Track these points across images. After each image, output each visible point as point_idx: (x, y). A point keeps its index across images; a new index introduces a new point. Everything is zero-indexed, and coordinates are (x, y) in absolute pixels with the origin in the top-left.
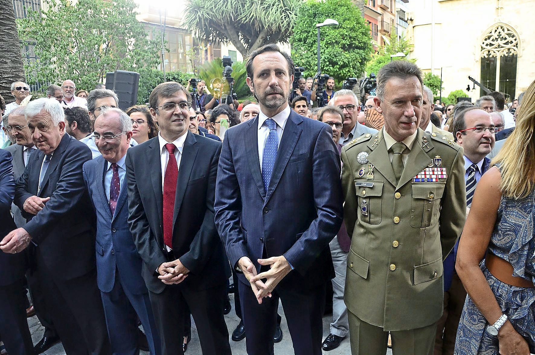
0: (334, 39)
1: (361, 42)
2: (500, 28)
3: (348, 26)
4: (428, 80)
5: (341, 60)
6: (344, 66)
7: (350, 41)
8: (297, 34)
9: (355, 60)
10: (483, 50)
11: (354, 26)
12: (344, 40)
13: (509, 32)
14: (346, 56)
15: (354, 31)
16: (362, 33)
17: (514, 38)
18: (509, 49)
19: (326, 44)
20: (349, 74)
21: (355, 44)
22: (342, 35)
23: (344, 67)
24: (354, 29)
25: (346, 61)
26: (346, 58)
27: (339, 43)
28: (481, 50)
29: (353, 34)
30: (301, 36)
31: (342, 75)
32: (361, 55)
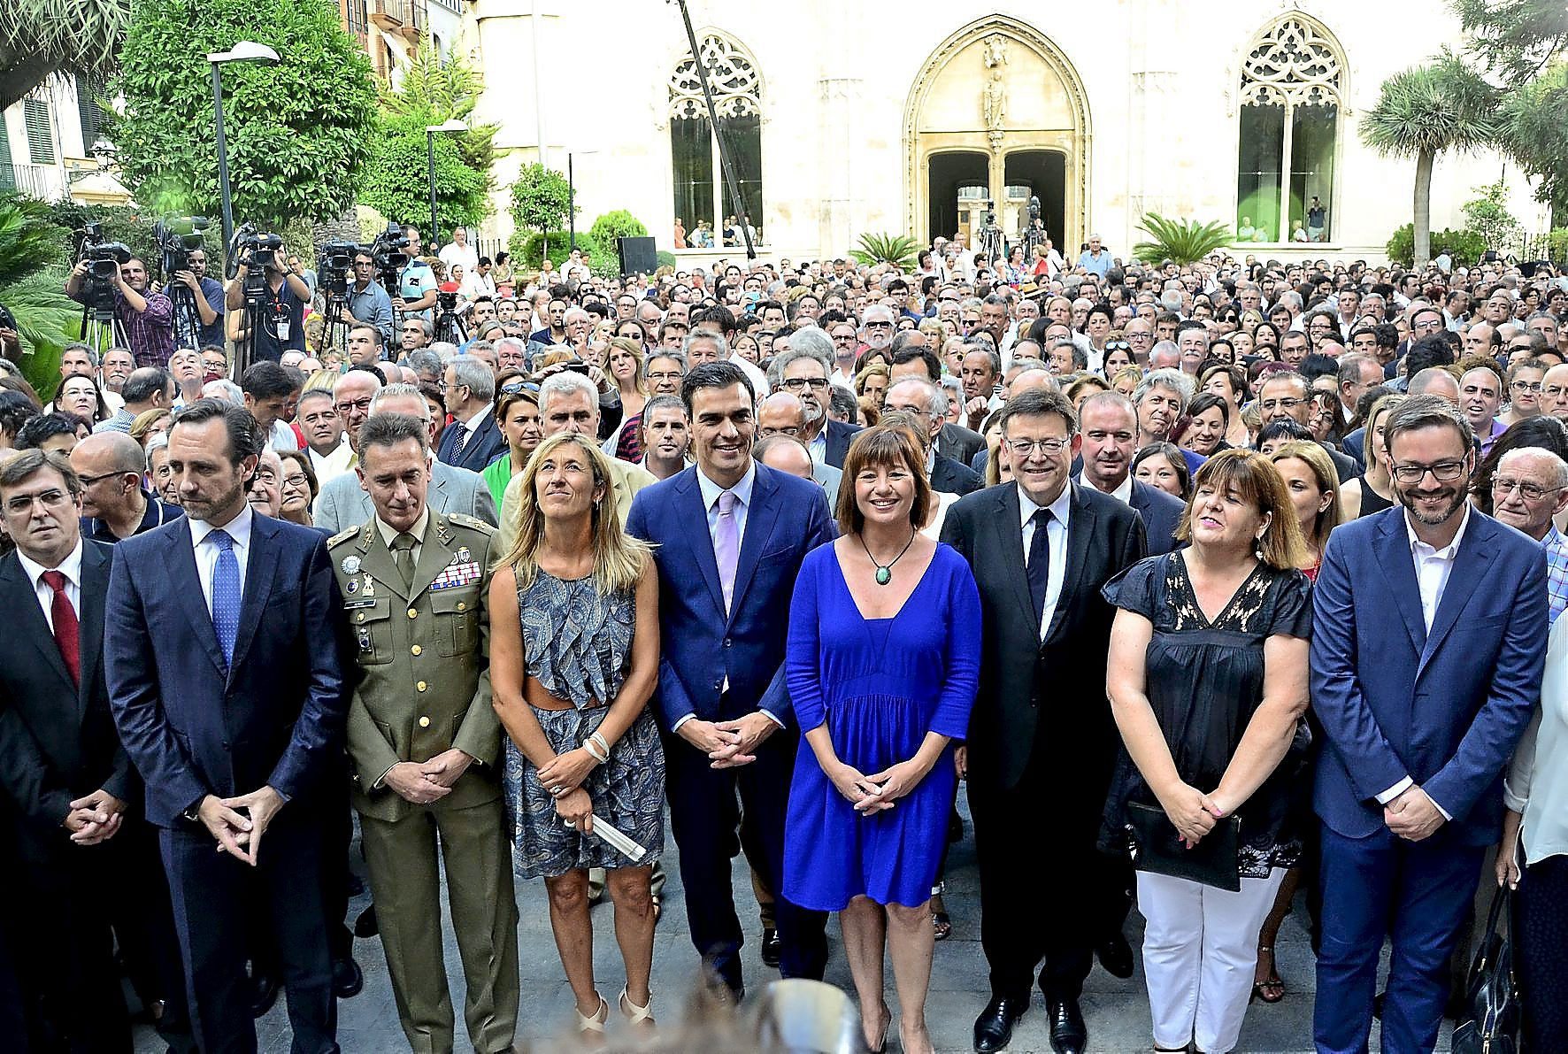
0: (266, 97)
1: (347, 107)
2: (712, 41)
3: (305, 60)
4: (534, 187)
5: (291, 160)
6: (302, 177)
7: (312, 101)
8: (135, 70)
9: (330, 159)
10: (676, 99)
11: (322, 57)
12: (296, 102)
13: (736, 54)
14: (304, 149)
15: (323, 72)
16: (348, 79)
17: (750, 71)
18: (739, 99)
19: (236, 110)
20: (318, 201)
21: (329, 112)
22: (289, 86)
23: (300, 182)
24: (322, 69)
25: (305, 162)
26: (306, 154)
27: (282, 108)
28: (671, 99)
29: (322, 84)
30: (152, 80)
31: (296, 204)
32: (349, 143)
